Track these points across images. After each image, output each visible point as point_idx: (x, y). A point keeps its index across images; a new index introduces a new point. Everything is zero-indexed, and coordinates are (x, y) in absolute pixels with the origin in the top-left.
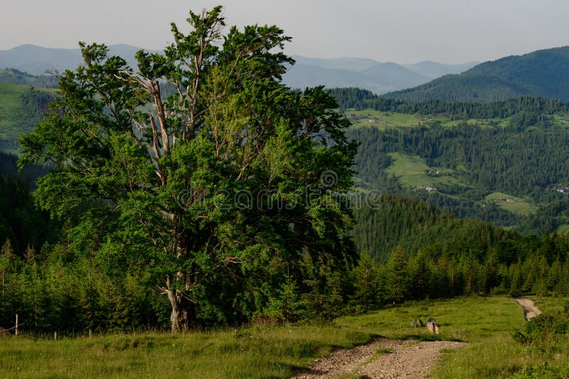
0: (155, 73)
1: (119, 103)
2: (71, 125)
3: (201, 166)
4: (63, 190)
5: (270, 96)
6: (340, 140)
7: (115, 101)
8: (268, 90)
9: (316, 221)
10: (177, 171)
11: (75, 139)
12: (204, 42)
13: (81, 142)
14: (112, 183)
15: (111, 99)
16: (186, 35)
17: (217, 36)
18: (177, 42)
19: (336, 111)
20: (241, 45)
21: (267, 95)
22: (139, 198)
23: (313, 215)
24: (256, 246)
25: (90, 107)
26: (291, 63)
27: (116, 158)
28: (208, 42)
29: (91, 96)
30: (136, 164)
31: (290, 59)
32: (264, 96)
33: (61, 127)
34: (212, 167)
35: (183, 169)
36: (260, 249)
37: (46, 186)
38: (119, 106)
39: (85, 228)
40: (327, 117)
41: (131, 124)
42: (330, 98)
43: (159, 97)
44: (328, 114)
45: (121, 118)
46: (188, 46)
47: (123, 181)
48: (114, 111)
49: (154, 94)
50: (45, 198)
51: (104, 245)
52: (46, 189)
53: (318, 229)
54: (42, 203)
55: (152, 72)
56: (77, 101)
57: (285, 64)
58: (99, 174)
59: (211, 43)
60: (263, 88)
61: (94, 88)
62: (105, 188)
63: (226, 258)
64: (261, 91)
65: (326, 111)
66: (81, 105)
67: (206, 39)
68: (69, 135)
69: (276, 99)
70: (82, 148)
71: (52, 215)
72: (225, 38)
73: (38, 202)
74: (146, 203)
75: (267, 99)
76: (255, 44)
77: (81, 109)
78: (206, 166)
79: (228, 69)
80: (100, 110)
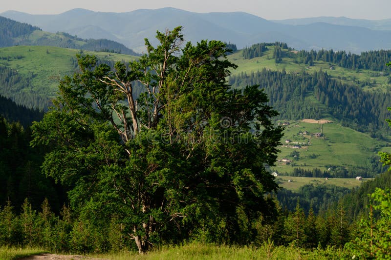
0: (128, 78)
1: (104, 100)
2: (68, 116)
3: (155, 147)
4: (62, 162)
5: (212, 94)
6: (268, 126)
7: (101, 98)
8: (211, 90)
9: (238, 187)
10: (138, 151)
11: (69, 126)
12: (167, 54)
13: (73, 129)
14: (94, 159)
15: (98, 96)
16: (156, 48)
17: (177, 50)
18: (149, 52)
19: (268, 104)
20: (193, 56)
21: (210, 93)
22: (111, 170)
23: (235, 183)
24: (193, 205)
25: (82, 103)
26: (234, 68)
27: (97, 141)
28: (170, 54)
29: (83, 95)
30: (110, 145)
31: (233, 65)
32: (208, 94)
33: (60, 118)
34: (163, 148)
35: (142, 150)
36: (196, 207)
37: (50, 160)
38: (104, 102)
39: (78, 190)
40: (259, 109)
41: (112, 115)
42: (263, 94)
43: (132, 96)
44: (260, 106)
45: (104, 111)
46: (156, 56)
47: (102, 158)
48: (100, 105)
49: (128, 93)
50: (49, 169)
51: (88, 203)
52: (50, 162)
53: (239, 193)
54: (46, 172)
55: (126, 77)
56: (72, 99)
57: (229, 68)
58: (86, 152)
59: (172, 54)
60: (208, 88)
61: (86, 89)
62: (89, 162)
63: (174, 214)
64: (206, 91)
65: (260, 104)
66: (75, 102)
67: (169, 51)
68: (65, 124)
69: (217, 98)
70: (73, 133)
71: (56, 181)
72: (183, 51)
73: (44, 171)
74: (116, 174)
75: (211, 97)
76: (204, 56)
77: (74, 105)
78: (158, 147)
79: (183, 74)
80: (90, 104)
